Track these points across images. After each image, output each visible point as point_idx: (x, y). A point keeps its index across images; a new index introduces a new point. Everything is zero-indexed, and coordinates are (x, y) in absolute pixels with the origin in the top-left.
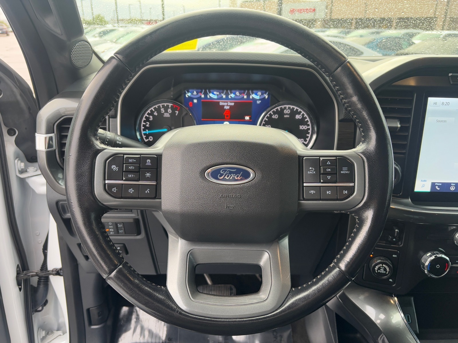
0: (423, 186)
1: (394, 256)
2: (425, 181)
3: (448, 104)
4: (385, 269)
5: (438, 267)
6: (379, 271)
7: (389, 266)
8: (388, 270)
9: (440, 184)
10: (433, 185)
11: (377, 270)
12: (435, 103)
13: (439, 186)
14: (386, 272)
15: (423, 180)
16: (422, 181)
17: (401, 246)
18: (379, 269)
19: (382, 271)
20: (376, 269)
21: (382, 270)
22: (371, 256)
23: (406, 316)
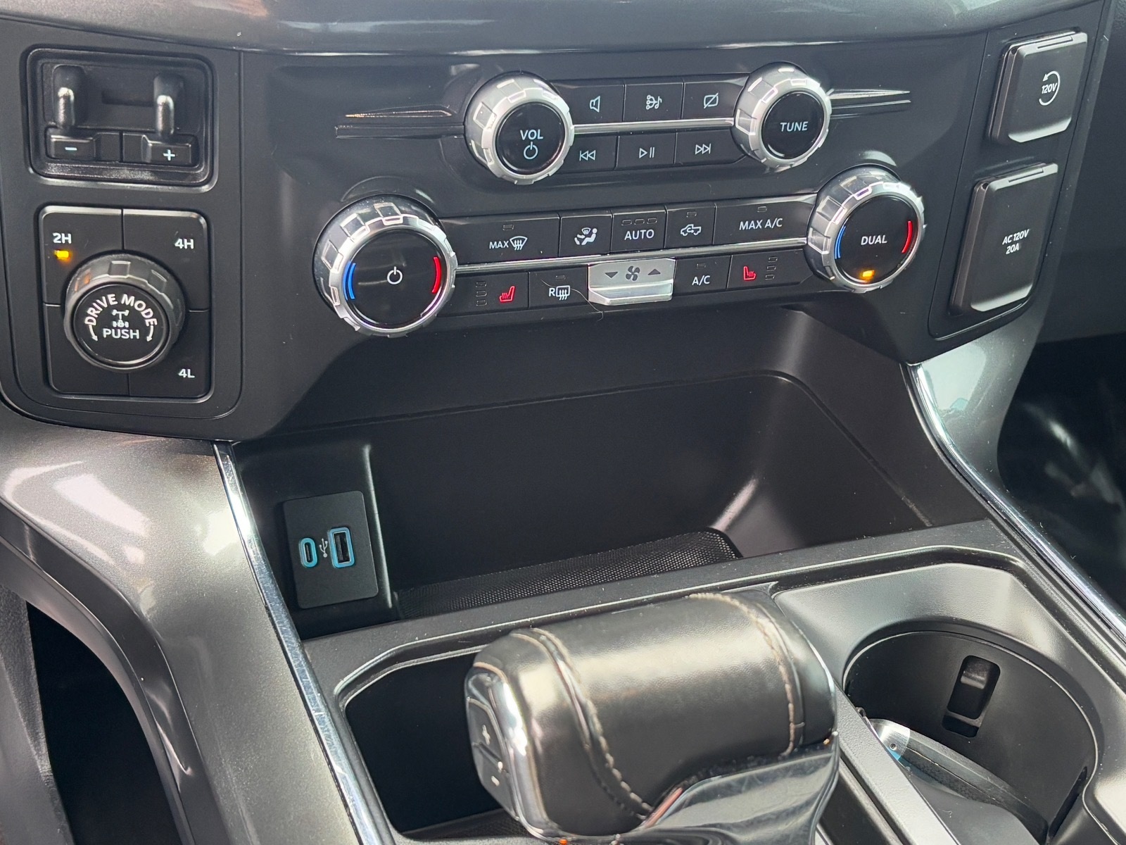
1: (179, 243)
4: (135, 320)
5: (394, 278)
6: (106, 332)
7: (153, 301)
8: (151, 321)
11: (98, 330)
14: (145, 331)
17: (205, 188)
18: (106, 319)
19: (121, 330)
20: (90, 321)
21: (120, 323)
22: (63, 255)
23: (331, 534)
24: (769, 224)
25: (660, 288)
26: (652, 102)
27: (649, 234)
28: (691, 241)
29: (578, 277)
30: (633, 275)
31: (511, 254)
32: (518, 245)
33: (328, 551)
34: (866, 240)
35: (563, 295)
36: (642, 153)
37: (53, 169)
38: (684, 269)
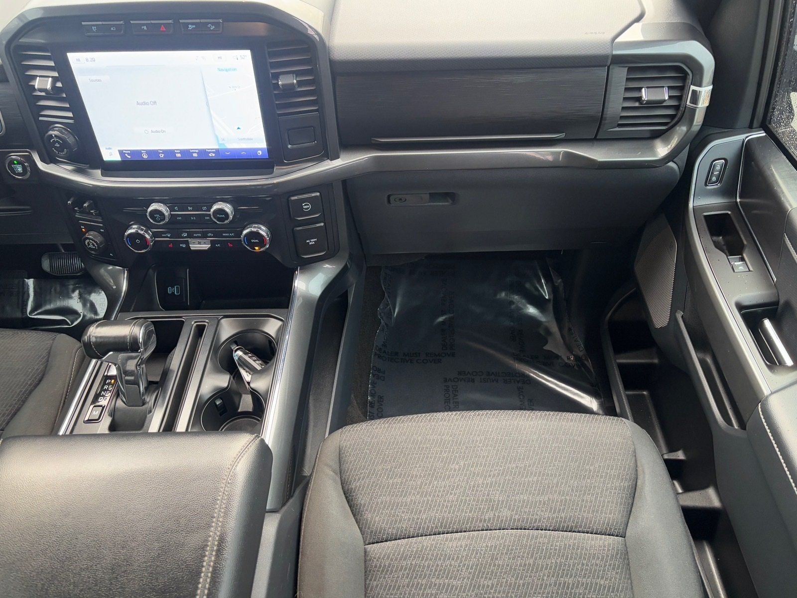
0: (111, 154)
1: (102, 230)
2: (110, 149)
3: (93, 60)
4: (94, 245)
5: (138, 241)
7: (95, 242)
8: (96, 245)
9: (129, 152)
10: (121, 153)
11: (88, 246)
12: (78, 60)
13: (128, 154)
14: (96, 247)
15: (108, 147)
16: (106, 149)
18: (89, 244)
19: (91, 246)
20: (86, 243)
22: (83, 230)
23: (175, 287)
24: (230, 234)
25: (205, 246)
26: (189, 208)
27: (200, 235)
28: (210, 237)
29: (187, 243)
30: (199, 243)
31: (167, 237)
32: (169, 236)
33: (174, 290)
34: (252, 241)
35: (184, 246)
36: (192, 218)
37: (77, 214)
38: (212, 242)
